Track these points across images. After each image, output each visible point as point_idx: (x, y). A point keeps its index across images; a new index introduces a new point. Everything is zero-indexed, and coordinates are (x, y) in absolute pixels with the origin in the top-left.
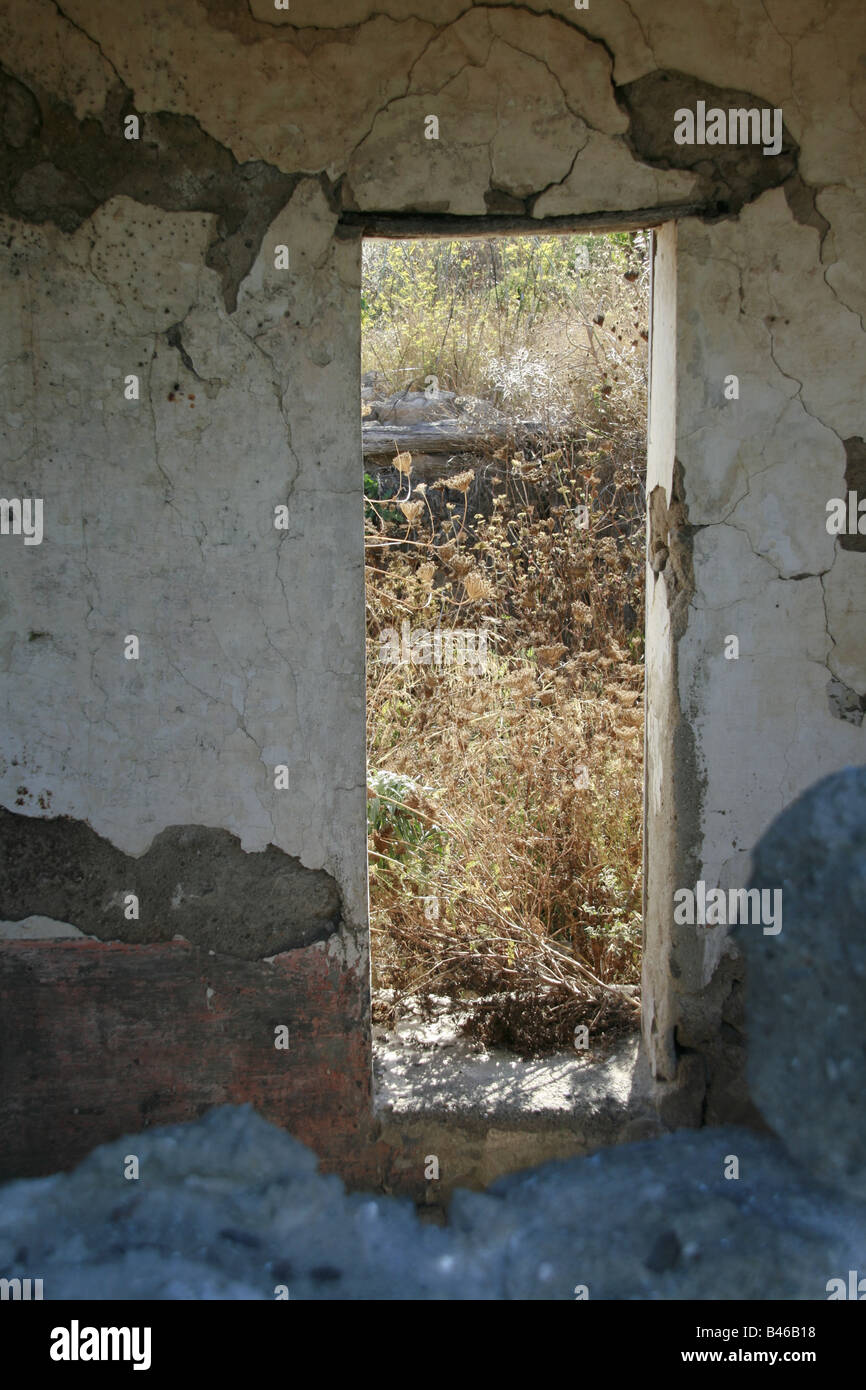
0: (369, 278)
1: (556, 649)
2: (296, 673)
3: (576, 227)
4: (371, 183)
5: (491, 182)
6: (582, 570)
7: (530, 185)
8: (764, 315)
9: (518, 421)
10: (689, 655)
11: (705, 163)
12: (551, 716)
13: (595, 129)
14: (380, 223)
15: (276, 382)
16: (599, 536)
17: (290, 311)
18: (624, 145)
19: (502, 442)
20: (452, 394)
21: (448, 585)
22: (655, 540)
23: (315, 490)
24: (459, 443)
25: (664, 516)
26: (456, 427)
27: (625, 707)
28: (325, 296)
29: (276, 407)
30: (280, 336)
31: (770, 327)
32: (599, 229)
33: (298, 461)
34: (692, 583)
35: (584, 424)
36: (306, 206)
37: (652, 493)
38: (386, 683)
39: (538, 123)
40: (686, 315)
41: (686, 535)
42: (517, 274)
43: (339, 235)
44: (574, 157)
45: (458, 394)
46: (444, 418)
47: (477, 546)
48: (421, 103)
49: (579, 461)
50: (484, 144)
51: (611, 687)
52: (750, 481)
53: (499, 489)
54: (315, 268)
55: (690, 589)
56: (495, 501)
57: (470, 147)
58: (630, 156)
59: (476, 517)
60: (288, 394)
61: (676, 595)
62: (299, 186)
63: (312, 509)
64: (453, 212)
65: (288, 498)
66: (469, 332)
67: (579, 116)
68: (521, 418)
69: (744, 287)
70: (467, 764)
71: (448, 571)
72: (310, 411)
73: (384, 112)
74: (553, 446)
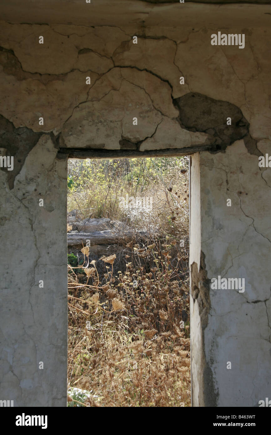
0: (75, 170)
1: (152, 331)
2: (37, 345)
3: (157, 155)
4: (72, 136)
5: (122, 136)
6: (164, 296)
7: (138, 138)
8: (237, 191)
9: (137, 231)
10: (209, 336)
11: (211, 129)
12: (151, 361)
13: (165, 116)
14: (75, 153)
15: (30, 219)
16: (171, 280)
17: (37, 189)
18: (177, 122)
19: (130, 239)
20: (109, 219)
21: (107, 301)
22: (194, 285)
23: (46, 264)
24: (112, 240)
25: (197, 275)
26: (110, 233)
27: (182, 358)
28: (52, 182)
29: (30, 229)
30: (32, 199)
31: (239, 196)
32: (168, 155)
33: (39, 252)
34: (210, 304)
35: (165, 233)
36: (44, 145)
37: (192, 265)
38: (78, 347)
39: (141, 113)
40: (204, 191)
41: (207, 284)
42: (137, 170)
43: (58, 157)
44: (156, 127)
45: (112, 220)
46: (106, 229)
47: (119, 285)
48: (93, 104)
49: (163, 248)
50: (119, 121)
51: (177, 348)
52: (233, 260)
53: (129, 260)
54: (48, 171)
55: (209, 307)
56: (127, 265)
57: (113, 122)
58: (179, 126)
59: (118, 272)
60: (35, 224)
61: (203, 309)
62: (41, 137)
63: (45, 273)
64: (106, 148)
65: (35, 268)
66: (117, 193)
67: (158, 110)
68: (138, 230)
69: (229, 179)
70: (113, 384)
71: (106, 296)
72: (45, 231)
73: (77, 108)
74: (151, 241)
